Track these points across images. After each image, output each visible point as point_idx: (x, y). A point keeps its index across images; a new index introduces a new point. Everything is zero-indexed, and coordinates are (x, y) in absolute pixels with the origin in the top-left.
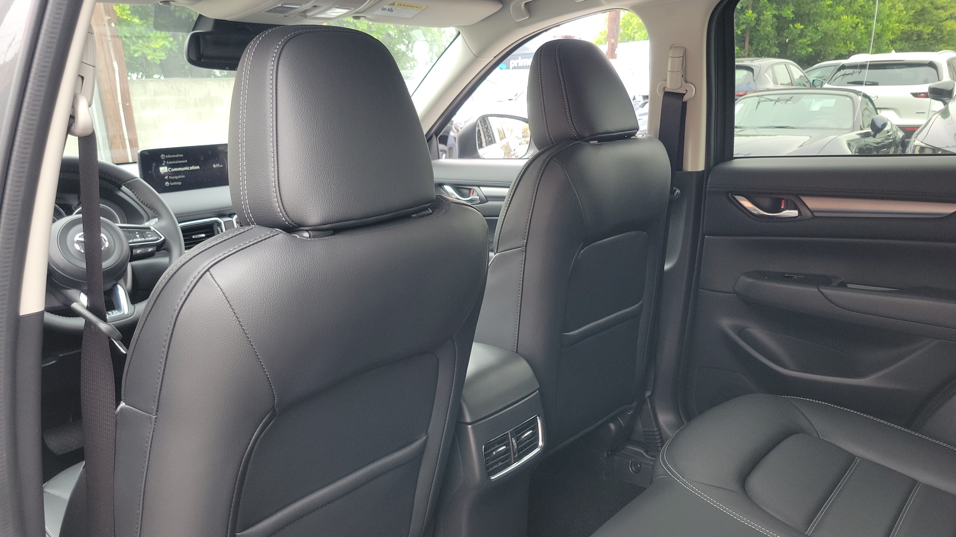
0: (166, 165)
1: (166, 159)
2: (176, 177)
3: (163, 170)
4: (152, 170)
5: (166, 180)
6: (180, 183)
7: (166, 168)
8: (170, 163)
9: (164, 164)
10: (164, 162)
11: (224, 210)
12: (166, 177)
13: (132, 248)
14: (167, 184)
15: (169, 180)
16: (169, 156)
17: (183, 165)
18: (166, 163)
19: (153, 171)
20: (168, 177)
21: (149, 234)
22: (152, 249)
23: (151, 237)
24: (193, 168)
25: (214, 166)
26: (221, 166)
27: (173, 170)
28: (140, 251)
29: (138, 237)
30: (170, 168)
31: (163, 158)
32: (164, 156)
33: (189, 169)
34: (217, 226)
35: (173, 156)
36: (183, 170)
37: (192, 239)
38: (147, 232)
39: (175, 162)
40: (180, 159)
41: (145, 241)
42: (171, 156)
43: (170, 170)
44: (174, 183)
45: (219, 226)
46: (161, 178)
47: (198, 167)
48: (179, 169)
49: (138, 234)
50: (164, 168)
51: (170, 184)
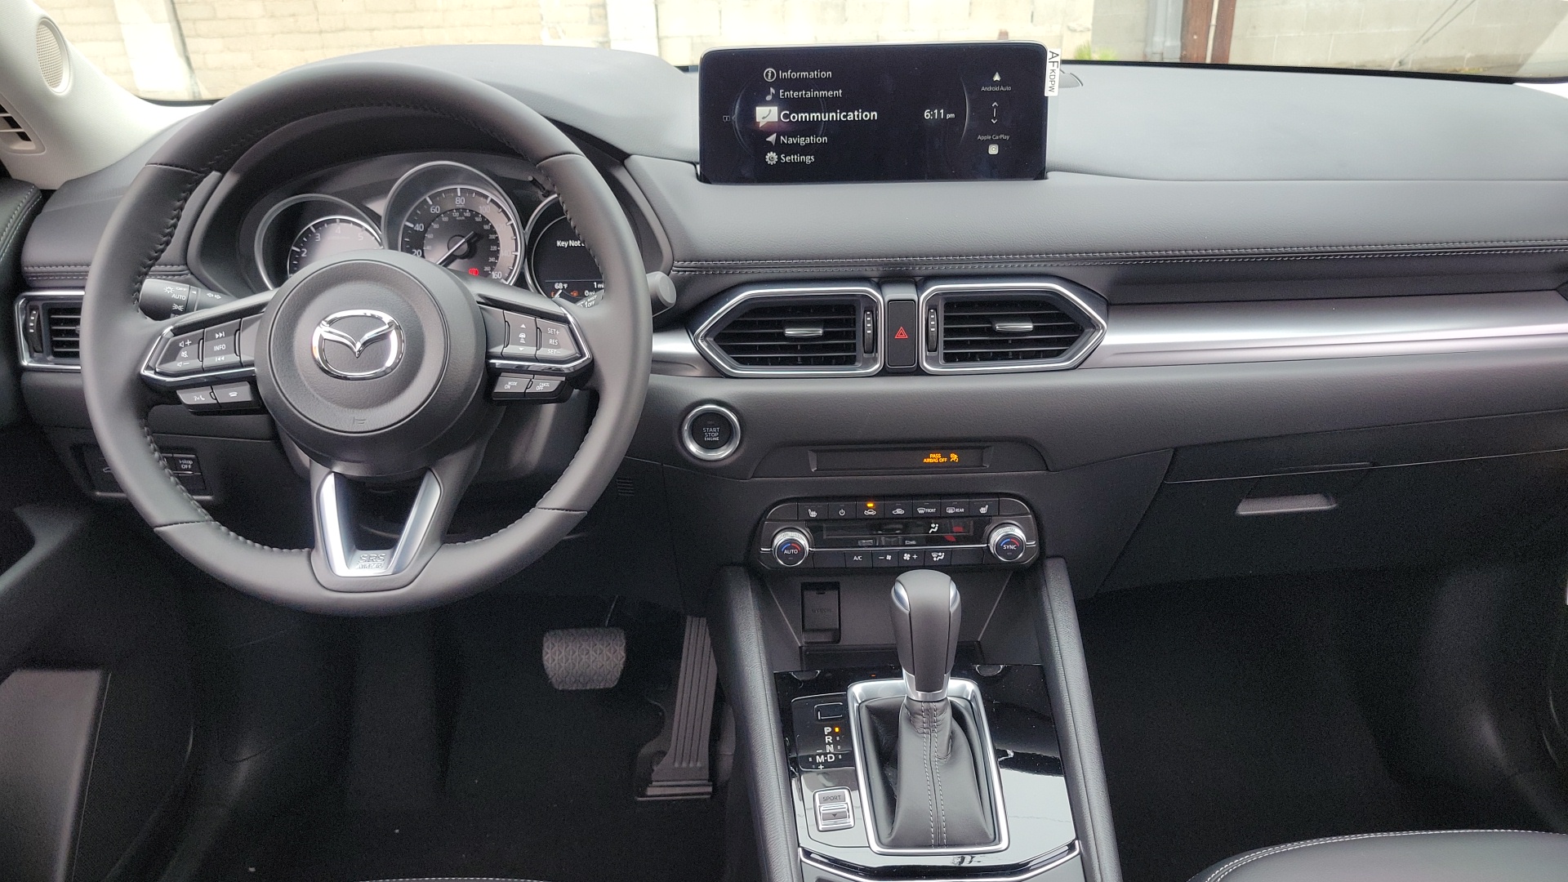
0: (776, 100)
1: (780, 84)
2: (802, 141)
3: (767, 114)
4: (729, 112)
5: (770, 147)
6: (809, 159)
7: (775, 109)
8: (791, 94)
9: (769, 98)
10: (772, 90)
12: (772, 138)
13: (494, 372)
14: (771, 157)
15: (779, 148)
16: (788, 74)
17: (830, 105)
18: (776, 96)
19: (734, 117)
20: (778, 138)
21: (553, 336)
22: (548, 385)
23: (558, 347)
24: (858, 116)
25: (927, 116)
26: (949, 116)
27: (794, 117)
28: (516, 384)
29: (523, 341)
30: (787, 110)
31: (769, 80)
32: (772, 72)
33: (844, 116)
34: (865, 312)
35: (800, 75)
36: (827, 119)
37: (782, 336)
38: (550, 331)
39: (804, 92)
40: (820, 84)
41: (536, 360)
42: (796, 75)
43: (786, 116)
44: (792, 157)
45: (872, 312)
46: (758, 138)
47: (875, 113)
48: (815, 116)
49: (523, 330)
50: (770, 111)
51: (779, 158)
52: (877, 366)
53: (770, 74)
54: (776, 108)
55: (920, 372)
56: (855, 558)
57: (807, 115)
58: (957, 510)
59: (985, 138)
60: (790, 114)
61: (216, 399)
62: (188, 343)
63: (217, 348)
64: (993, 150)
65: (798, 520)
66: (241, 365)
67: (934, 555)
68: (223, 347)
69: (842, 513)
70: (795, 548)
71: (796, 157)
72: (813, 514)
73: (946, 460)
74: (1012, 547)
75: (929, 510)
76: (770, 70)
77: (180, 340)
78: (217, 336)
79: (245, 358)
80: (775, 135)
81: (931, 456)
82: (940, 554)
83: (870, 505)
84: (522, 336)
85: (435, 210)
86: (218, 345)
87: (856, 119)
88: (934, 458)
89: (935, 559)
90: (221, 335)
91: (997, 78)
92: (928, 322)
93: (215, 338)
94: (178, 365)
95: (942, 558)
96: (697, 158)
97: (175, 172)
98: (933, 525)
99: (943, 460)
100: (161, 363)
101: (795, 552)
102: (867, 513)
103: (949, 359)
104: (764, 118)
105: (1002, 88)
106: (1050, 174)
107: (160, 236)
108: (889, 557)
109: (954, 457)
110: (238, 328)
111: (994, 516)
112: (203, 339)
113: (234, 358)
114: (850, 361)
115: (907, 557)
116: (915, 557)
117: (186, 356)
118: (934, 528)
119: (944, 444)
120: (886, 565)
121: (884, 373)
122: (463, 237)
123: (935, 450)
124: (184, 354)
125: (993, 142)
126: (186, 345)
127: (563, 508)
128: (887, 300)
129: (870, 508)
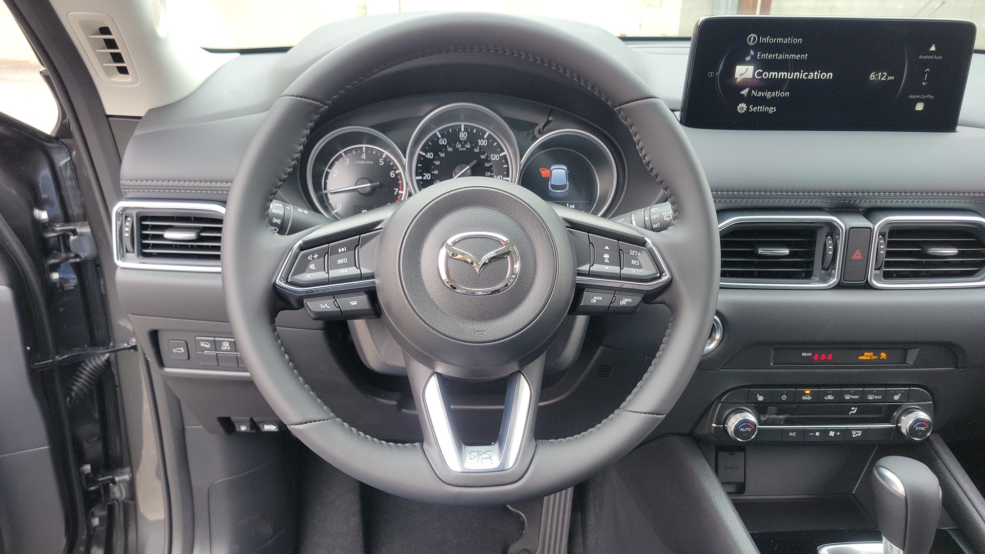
0: (755, 62)
1: (759, 47)
2: (769, 95)
3: (744, 72)
4: (716, 70)
5: (742, 99)
6: (771, 110)
7: (751, 68)
8: (766, 56)
9: (748, 58)
10: (752, 52)
11: (858, 197)
12: (745, 92)
13: (579, 290)
14: (742, 107)
15: (750, 100)
16: (767, 40)
17: (797, 66)
18: (754, 57)
19: (718, 73)
20: (750, 92)
21: (635, 258)
22: (630, 300)
23: (640, 267)
24: (817, 75)
25: (872, 77)
26: (890, 78)
27: (766, 75)
28: (601, 298)
29: (607, 261)
30: (761, 69)
31: (751, 43)
32: (754, 37)
33: (806, 76)
34: (827, 236)
35: (776, 40)
36: (792, 77)
37: (755, 254)
38: (632, 253)
39: (777, 55)
40: (792, 48)
41: (619, 277)
42: (773, 40)
43: (760, 74)
44: (759, 107)
45: (832, 236)
46: (733, 91)
47: (831, 74)
48: (783, 74)
49: (606, 252)
50: (747, 69)
51: (748, 108)
52: (835, 280)
53: (752, 39)
54: (753, 67)
55: (868, 286)
56: (791, 434)
57: (776, 73)
58: (876, 397)
59: (914, 97)
60: (762, 73)
61: (339, 307)
62: (316, 256)
63: (340, 261)
64: (920, 107)
65: (747, 403)
66: (361, 277)
67: (853, 432)
68: (345, 260)
69: (784, 397)
70: (749, 426)
71: (761, 107)
72: (761, 398)
73: (876, 357)
74: (923, 429)
75: (853, 397)
76: (753, 35)
77: (308, 254)
78: (340, 250)
79: (365, 271)
80: (748, 89)
81: (865, 354)
82: (858, 432)
83: (807, 392)
84: (606, 256)
85: (443, 142)
86: (340, 258)
87: (815, 78)
88: (867, 356)
89: (854, 436)
90: (343, 250)
91: (933, 48)
92: (878, 246)
93: (338, 253)
94: (307, 277)
95: (859, 435)
96: (679, 106)
97: (310, 104)
98: (853, 408)
99: (874, 357)
100: (293, 275)
101: (749, 429)
102: (804, 398)
103: (887, 276)
104: (741, 75)
105: (935, 57)
106: (958, 128)
107: (290, 160)
108: (817, 434)
109: (883, 355)
110: (358, 244)
111: (905, 402)
112: (328, 253)
113: (353, 271)
114: (808, 276)
115: (832, 434)
116: (838, 433)
117: (314, 268)
118: (853, 411)
119: (875, 346)
120: (814, 440)
121: (839, 286)
122: (468, 164)
123: (869, 350)
124: (312, 266)
125: (920, 100)
126: (313, 259)
127: (649, 412)
128: (848, 228)
129: (807, 394)
